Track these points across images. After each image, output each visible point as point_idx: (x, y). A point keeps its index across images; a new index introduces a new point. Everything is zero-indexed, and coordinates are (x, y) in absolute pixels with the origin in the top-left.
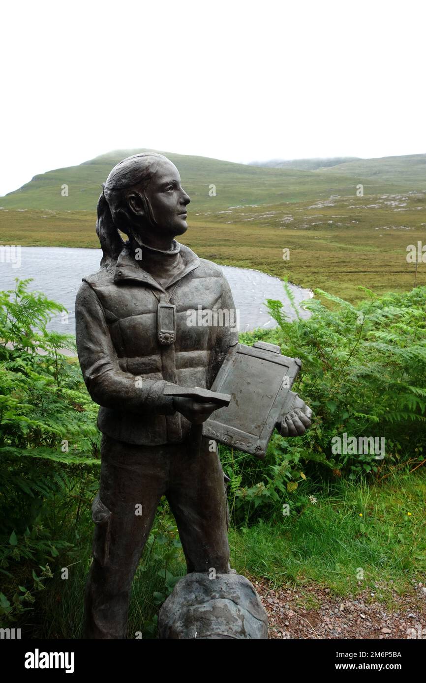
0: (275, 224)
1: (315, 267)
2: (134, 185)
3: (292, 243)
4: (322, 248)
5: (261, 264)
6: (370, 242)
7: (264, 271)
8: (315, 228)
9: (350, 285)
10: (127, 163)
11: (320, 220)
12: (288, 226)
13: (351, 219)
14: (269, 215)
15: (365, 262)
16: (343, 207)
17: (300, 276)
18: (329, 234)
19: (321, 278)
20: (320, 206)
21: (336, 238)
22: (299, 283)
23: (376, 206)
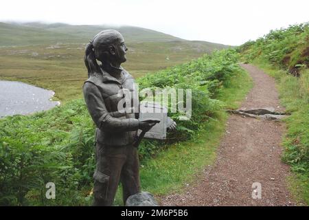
0: (28, 57)
1: (54, 79)
2: (112, 43)
3: (39, 67)
4: (56, 69)
5: (23, 78)
6: (80, 66)
7: (25, 82)
8: (51, 59)
9: (73, 87)
10: (106, 33)
11: (53, 55)
12: (35, 58)
13: (69, 54)
14: (25, 51)
15: (79, 76)
16: (64, 48)
17: (45, 84)
18: (59, 62)
19: (57, 84)
20: (52, 48)
21: (63, 64)
22: (46, 87)
23: (81, 49)
